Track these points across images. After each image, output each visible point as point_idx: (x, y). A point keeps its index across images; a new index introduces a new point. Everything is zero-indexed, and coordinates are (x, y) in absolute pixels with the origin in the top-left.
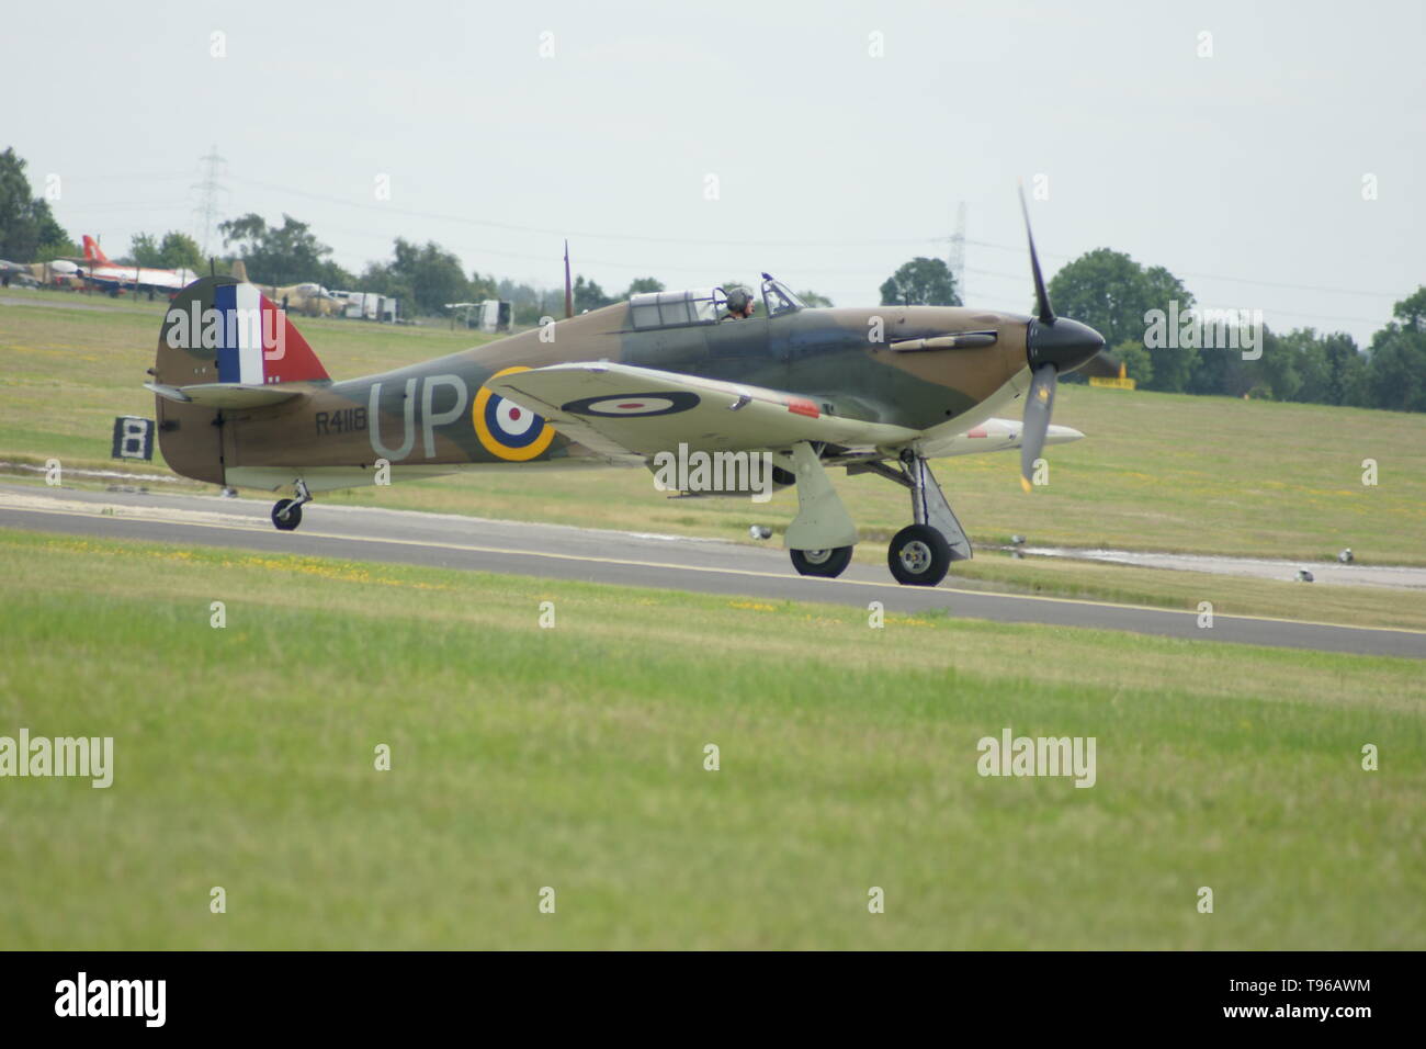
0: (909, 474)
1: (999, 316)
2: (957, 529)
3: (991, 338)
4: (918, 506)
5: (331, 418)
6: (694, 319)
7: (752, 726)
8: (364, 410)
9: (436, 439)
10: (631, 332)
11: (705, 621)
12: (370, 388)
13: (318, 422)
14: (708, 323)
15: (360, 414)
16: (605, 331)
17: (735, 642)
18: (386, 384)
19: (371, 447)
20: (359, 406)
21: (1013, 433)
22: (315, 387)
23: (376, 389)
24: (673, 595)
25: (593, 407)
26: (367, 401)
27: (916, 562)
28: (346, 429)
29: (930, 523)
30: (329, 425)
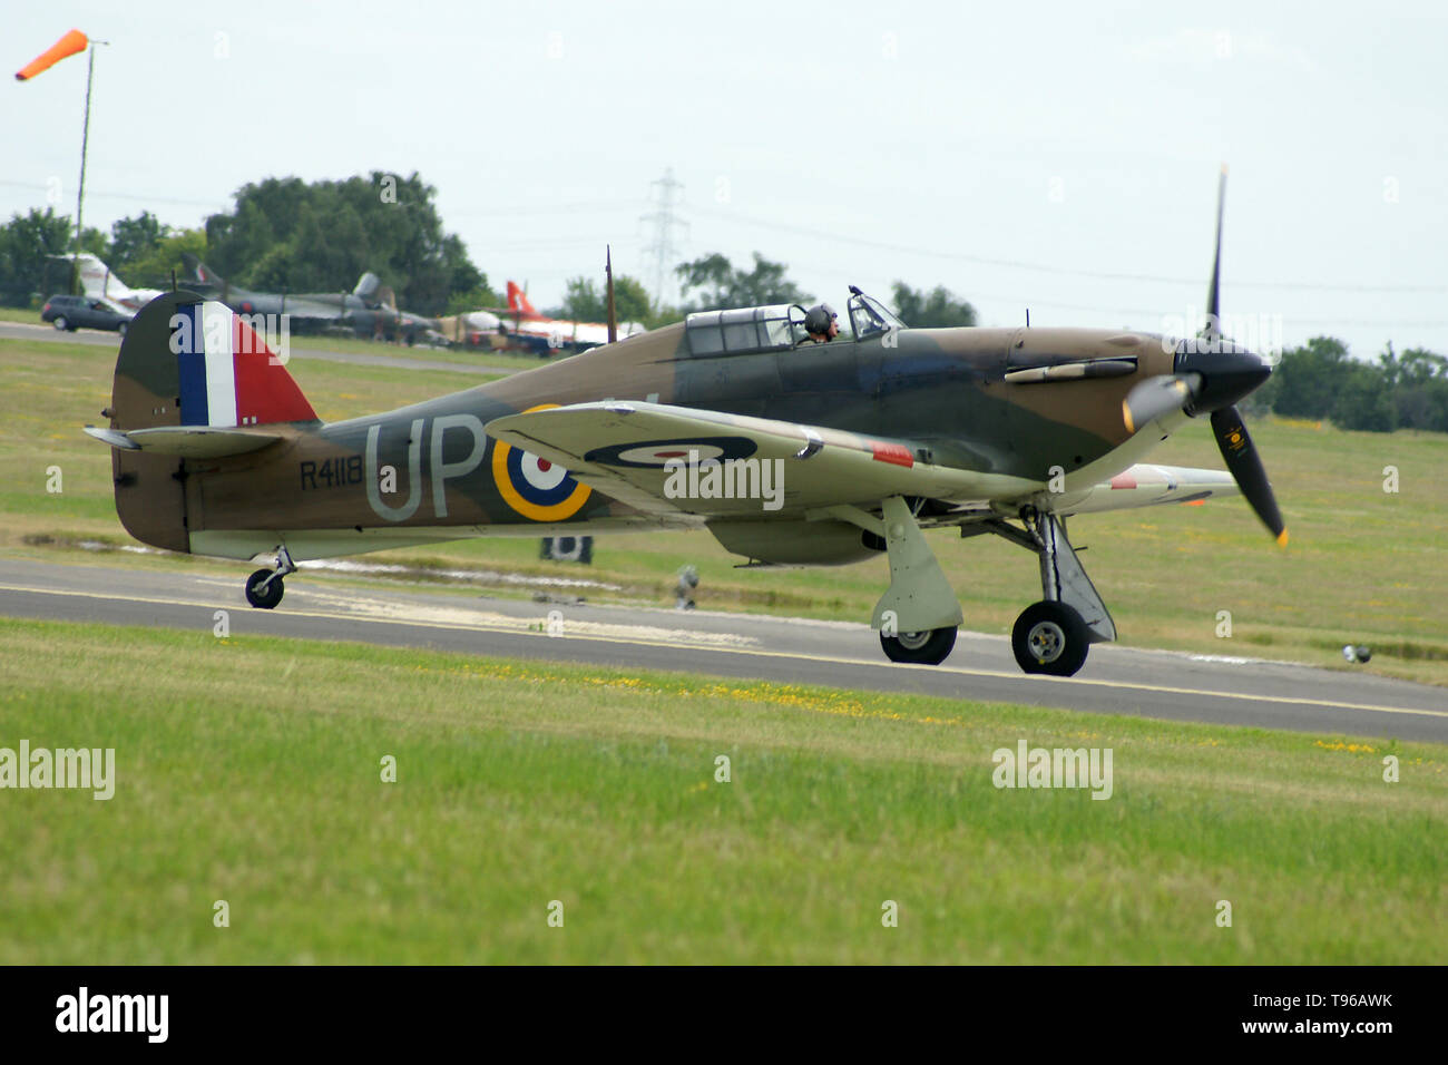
0: (1036, 534)
1: (1140, 338)
2: (1098, 604)
3: (1131, 365)
4: (1048, 575)
5: (318, 469)
6: (763, 344)
7: (1348, 899)
8: (360, 458)
9: (447, 494)
10: (685, 359)
11: (1286, 766)
12: (367, 432)
13: (304, 475)
14: (782, 349)
15: (355, 463)
16: (656, 359)
17: (1326, 793)
18: (386, 427)
19: (368, 503)
20: (355, 453)
21: (1174, 483)
22: (299, 430)
23: (374, 433)
24: (1245, 734)
25: (624, 456)
26: (364, 448)
27: (1047, 648)
28: (338, 483)
29: (1064, 599)
30: (316, 477)
